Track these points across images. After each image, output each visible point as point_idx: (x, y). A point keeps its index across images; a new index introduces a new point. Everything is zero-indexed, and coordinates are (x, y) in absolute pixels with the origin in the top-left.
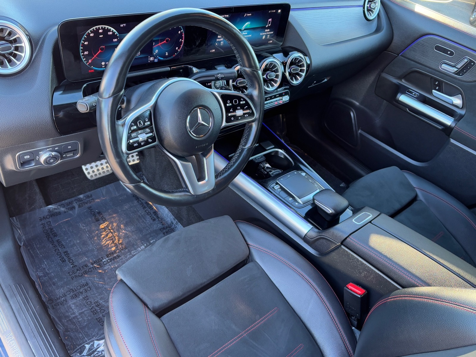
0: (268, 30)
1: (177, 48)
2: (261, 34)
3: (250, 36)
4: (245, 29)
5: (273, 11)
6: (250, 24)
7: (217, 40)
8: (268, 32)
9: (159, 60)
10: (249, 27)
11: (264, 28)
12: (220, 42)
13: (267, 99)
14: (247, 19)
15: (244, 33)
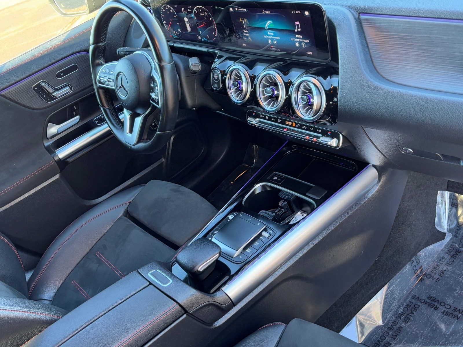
0: (300, 36)
1: (214, 33)
2: (292, 39)
3: (278, 38)
4: (269, 29)
5: (297, 12)
6: (273, 23)
7: (245, 34)
8: (301, 39)
9: (204, 40)
10: (272, 26)
11: (292, 32)
12: (247, 37)
13: (303, 127)
14: (267, 18)
15: (270, 32)
